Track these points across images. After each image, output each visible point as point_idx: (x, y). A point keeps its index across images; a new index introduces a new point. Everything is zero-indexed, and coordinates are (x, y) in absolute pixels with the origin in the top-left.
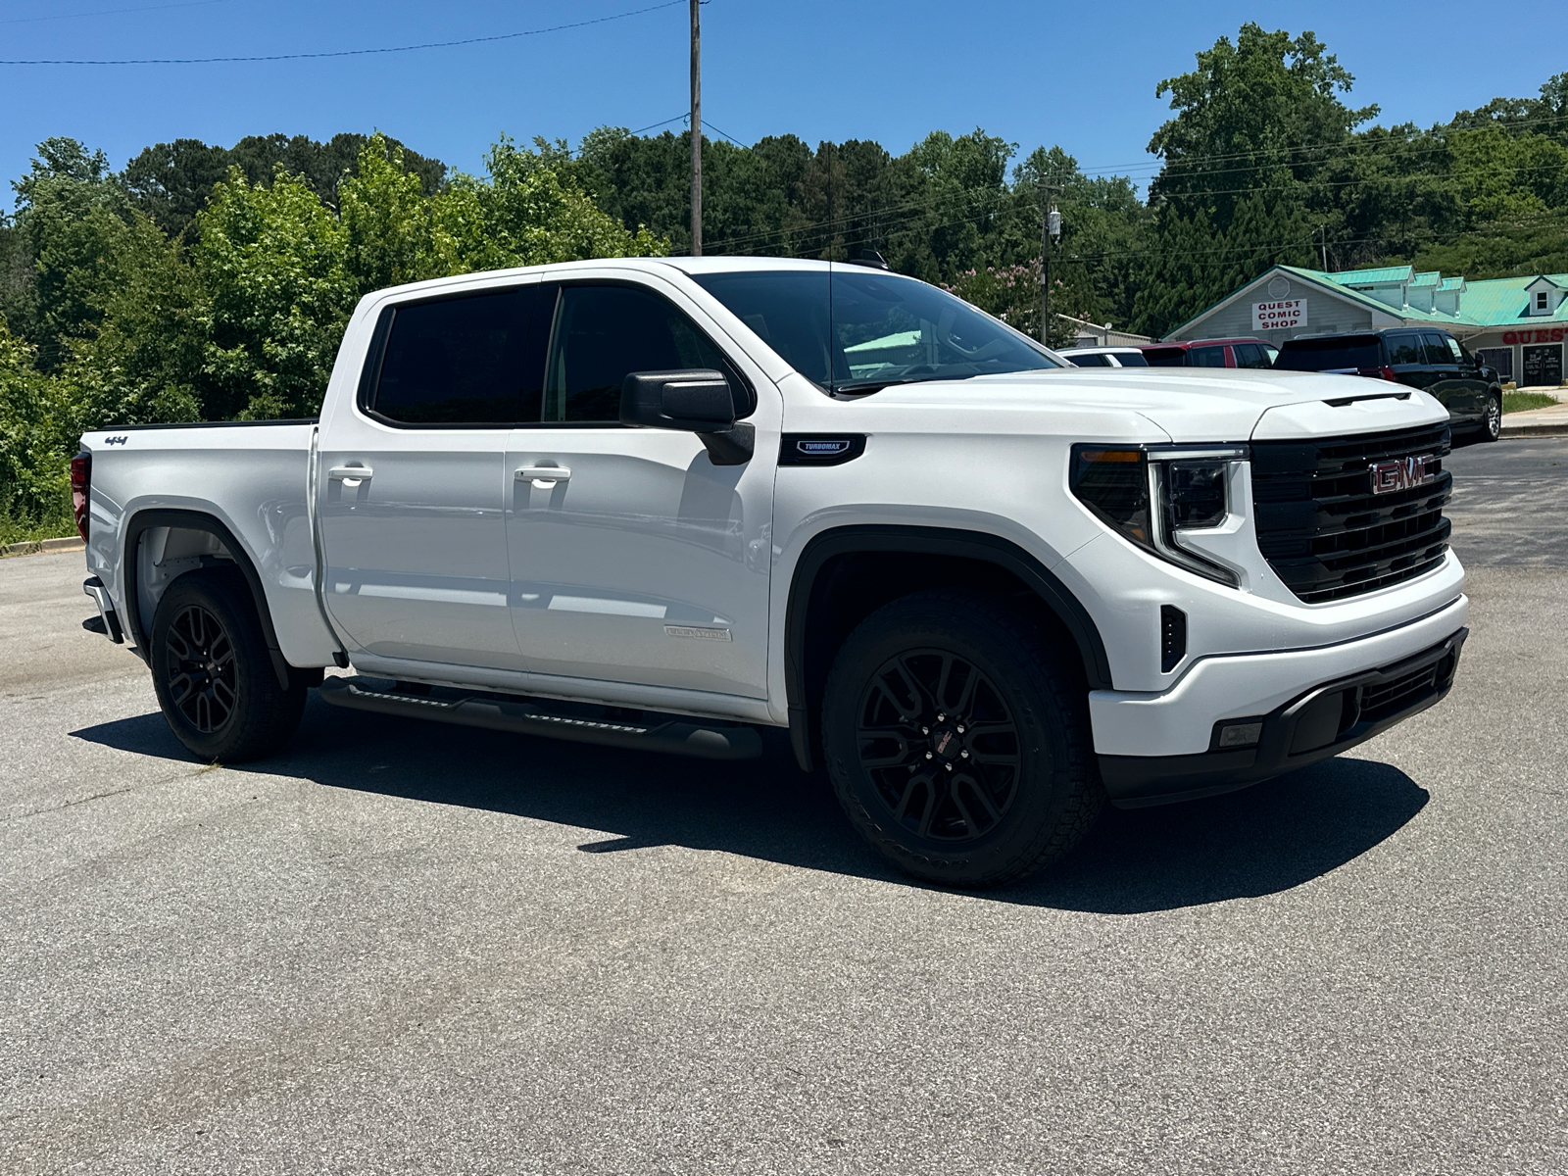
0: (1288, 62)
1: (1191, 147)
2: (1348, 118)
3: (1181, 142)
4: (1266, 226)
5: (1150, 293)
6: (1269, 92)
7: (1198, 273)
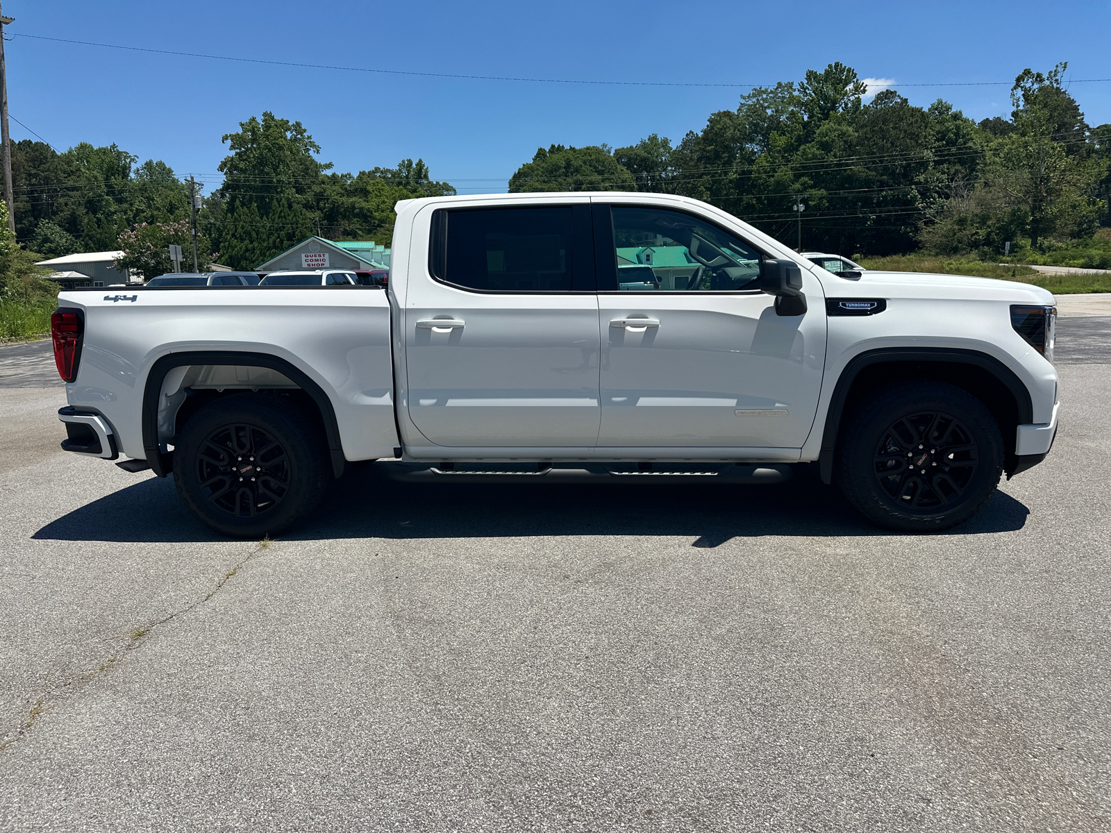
0: (289, 135)
1: (243, 171)
2: (318, 167)
3: (236, 168)
4: (289, 215)
5: (229, 244)
6: (281, 148)
7: (254, 235)
